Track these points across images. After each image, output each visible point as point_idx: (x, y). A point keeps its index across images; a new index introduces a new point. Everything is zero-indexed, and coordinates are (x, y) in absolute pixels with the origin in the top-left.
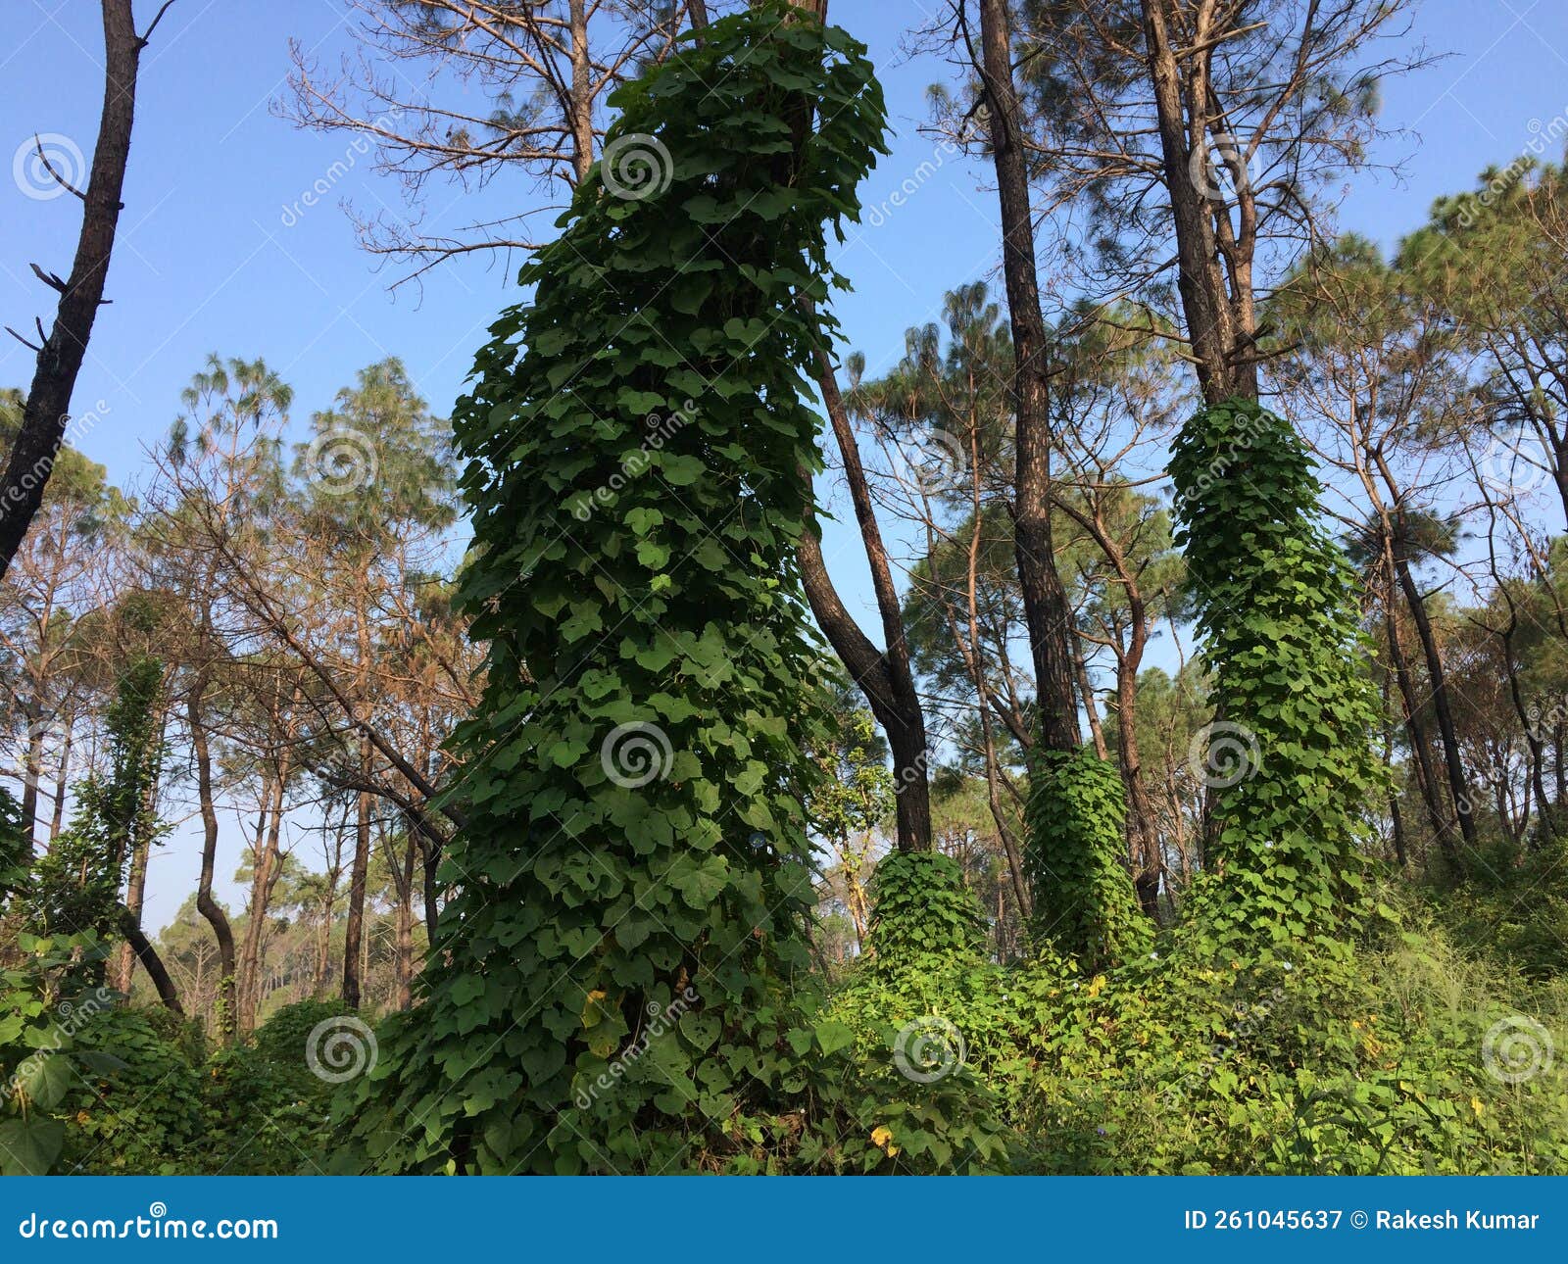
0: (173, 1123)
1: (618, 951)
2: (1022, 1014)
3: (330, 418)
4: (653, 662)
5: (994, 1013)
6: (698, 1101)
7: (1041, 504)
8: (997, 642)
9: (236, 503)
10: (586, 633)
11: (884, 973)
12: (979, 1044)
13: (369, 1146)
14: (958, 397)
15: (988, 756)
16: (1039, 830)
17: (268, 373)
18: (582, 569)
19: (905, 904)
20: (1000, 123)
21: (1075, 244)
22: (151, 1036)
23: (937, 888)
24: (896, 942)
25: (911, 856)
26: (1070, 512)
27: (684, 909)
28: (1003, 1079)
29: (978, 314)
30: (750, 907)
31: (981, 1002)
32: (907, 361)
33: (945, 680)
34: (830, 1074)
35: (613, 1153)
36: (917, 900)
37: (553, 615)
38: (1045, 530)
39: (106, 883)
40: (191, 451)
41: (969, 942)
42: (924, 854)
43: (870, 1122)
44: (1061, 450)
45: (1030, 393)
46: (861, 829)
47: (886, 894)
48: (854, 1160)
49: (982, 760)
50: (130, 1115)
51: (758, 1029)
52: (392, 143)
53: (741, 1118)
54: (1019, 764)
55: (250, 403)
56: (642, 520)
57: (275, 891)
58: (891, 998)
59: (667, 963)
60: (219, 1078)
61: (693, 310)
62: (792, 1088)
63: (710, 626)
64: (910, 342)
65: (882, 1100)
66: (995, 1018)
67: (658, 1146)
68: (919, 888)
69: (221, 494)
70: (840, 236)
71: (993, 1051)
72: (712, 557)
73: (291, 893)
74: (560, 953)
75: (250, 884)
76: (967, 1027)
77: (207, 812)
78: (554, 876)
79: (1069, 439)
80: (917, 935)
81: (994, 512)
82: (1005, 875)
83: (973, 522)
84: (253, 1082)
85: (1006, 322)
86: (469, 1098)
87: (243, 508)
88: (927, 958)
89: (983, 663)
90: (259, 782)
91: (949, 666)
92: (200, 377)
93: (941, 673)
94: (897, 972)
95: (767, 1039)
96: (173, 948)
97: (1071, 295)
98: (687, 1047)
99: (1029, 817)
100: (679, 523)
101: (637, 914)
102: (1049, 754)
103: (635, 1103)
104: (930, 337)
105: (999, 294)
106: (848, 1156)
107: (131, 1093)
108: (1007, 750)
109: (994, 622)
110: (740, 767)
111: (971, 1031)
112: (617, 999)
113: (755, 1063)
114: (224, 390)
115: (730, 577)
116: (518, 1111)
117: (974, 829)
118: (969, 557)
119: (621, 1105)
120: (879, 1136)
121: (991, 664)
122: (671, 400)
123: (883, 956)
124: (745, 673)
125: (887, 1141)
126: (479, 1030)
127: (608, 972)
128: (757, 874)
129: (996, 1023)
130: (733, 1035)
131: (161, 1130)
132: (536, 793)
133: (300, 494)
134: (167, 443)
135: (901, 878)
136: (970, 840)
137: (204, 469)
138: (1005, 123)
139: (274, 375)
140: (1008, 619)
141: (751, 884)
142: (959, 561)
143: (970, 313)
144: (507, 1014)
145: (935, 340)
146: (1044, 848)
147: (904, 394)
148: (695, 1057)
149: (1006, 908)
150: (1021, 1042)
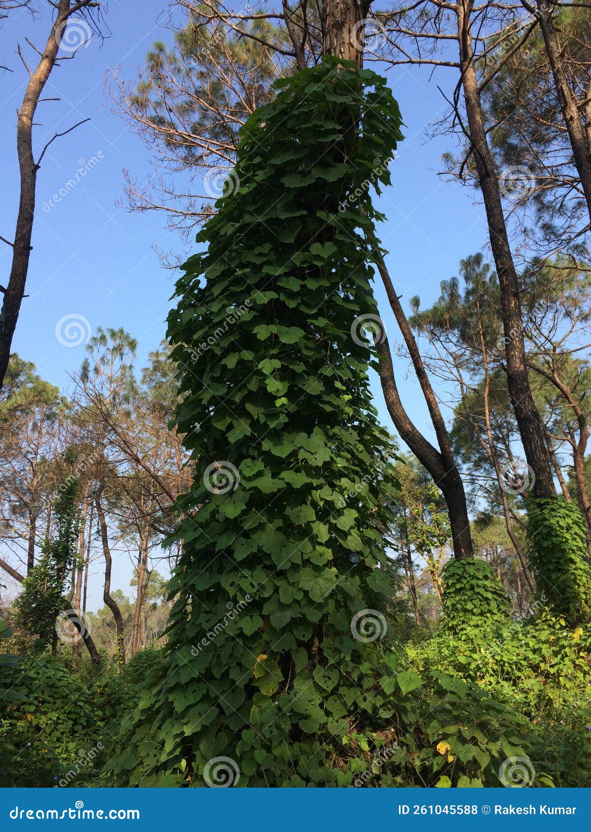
0: (76, 719)
1: (273, 629)
2: (534, 651)
3: (157, 354)
4: (282, 451)
5: (517, 651)
6: (327, 723)
7: (521, 363)
8: (504, 443)
9: (114, 399)
10: (241, 437)
11: (452, 628)
12: (510, 669)
13: (139, 749)
14: (471, 315)
15: (503, 505)
16: (536, 543)
17: (125, 334)
18: (237, 399)
19: (461, 589)
20: (481, 162)
21: (529, 228)
22: (65, 672)
23: (478, 579)
24: (457, 610)
25: (462, 561)
26: (539, 372)
27: (311, 602)
28: (525, 692)
29: (479, 270)
30: (352, 599)
31: (509, 645)
32: (442, 298)
33: (477, 465)
34: (408, 705)
35: (276, 758)
36: (467, 586)
37: (223, 429)
38: (524, 376)
39: (56, 591)
40: (91, 374)
41: (500, 610)
42: (470, 560)
43: (436, 738)
44: (531, 338)
45: (510, 303)
46: (437, 547)
47: (450, 583)
48: (427, 763)
49: (502, 507)
50: (54, 716)
51: (361, 677)
52: (174, 214)
53: (354, 734)
54: (522, 508)
55: (118, 350)
56: (267, 366)
57: (149, 590)
58: (456, 644)
59: (304, 635)
60: (102, 694)
61: (291, 240)
62: (385, 714)
63: (316, 429)
64: (443, 288)
65: (443, 724)
66: (518, 655)
67: (303, 752)
68: (468, 579)
69: (106, 393)
70: (379, 192)
71: (519, 674)
72: (314, 387)
73: (157, 590)
74: (238, 632)
75: (136, 588)
76: (502, 660)
77: (107, 553)
78: (232, 584)
79: (535, 333)
80: (469, 606)
81: (497, 375)
82: (518, 569)
83: (485, 380)
84: (118, 696)
85: (494, 272)
86: (187, 724)
87: (117, 400)
88: (475, 620)
89: (497, 455)
90: (138, 536)
91: (479, 458)
92: (94, 339)
93: (475, 462)
94: (459, 628)
95: (368, 683)
96: (104, 620)
97: (530, 255)
98: (320, 689)
99: (529, 536)
100: (291, 367)
101: (283, 607)
102: (538, 500)
103: (287, 727)
104: (454, 284)
105: (490, 259)
106: (423, 760)
107: (55, 703)
108: (515, 501)
109: (502, 433)
110: (340, 513)
111: (504, 662)
112: (275, 659)
113: (361, 698)
114: (105, 344)
115: (326, 398)
116: (219, 730)
117: (501, 544)
118: (484, 398)
119: (278, 727)
120: (442, 747)
121: (502, 455)
122: (281, 295)
123: (451, 619)
124: (338, 455)
125: (447, 751)
126: (193, 680)
127: (267, 643)
128: (357, 578)
129: (519, 658)
130: (346, 681)
131: (70, 723)
132: (220, 535)
133: (146, 393)
134: (79, 371)
135: (458, 574)
136: (499, 550)
137: (97, 382)
138: (484, 162)
139: (128, 335)
140: (509, 431)
141: (352, 585)
142: (479, 400)
143: (474, 270)
144: (208, 670)
145: (457, 286)
146: (539, 554)
147: (442, 316)
148: (324, 695)
149: (522, 586)
150: (535, 668)
